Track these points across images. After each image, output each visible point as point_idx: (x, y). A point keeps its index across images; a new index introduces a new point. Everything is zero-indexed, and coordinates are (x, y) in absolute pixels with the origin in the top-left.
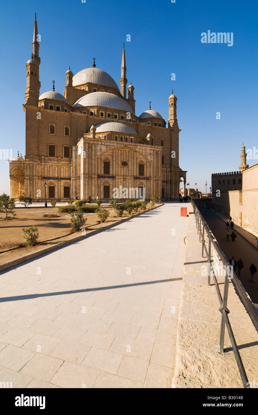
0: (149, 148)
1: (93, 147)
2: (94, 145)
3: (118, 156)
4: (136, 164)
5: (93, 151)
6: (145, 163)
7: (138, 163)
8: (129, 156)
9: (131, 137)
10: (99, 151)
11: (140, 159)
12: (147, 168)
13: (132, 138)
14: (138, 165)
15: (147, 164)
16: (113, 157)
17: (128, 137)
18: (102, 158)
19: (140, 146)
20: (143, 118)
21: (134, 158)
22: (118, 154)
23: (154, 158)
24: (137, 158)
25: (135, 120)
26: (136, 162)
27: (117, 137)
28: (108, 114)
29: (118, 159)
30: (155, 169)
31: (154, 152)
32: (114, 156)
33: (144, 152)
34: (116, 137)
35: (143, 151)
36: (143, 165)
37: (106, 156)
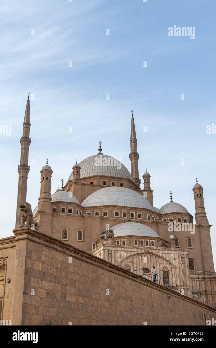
0: (173, 252)
1: (113, 253)
2: (114, 252)
3: (139, 263)
4: (160, 271)
5: (113, 258)
6: (170, 270)
7: (161, 270)
8: (151, 262)
9: (151, 241)
10: (119, 258)
11: (163, 265)
12: (172, 274)
13: (153, 241)
14: (162, 272)
15: (172, 270)
16: (133, 264)
17: (148, 240)
18: (122, 265)
19: (162, 250)
20: (163, 213)
21: (156, 264)
22: (139, 261)
23: (179, 263)
24: (160, 264)
25: (154, 217)
26: (160, 269)
27: (137, 241)
28: (124, 213)
29: (139, 266)
30: (181, 276)
31: (178, 256)
32: (135, 263)
33: (168, 257)
34: (135, 241)
35: (166, 255)
36: (168, 271)
37: (126, 263)
